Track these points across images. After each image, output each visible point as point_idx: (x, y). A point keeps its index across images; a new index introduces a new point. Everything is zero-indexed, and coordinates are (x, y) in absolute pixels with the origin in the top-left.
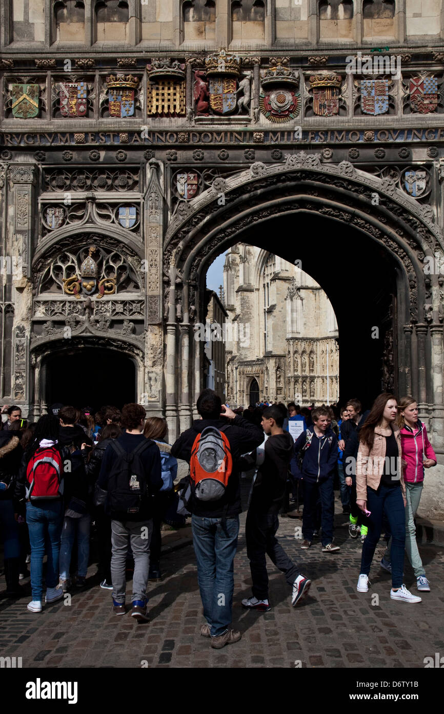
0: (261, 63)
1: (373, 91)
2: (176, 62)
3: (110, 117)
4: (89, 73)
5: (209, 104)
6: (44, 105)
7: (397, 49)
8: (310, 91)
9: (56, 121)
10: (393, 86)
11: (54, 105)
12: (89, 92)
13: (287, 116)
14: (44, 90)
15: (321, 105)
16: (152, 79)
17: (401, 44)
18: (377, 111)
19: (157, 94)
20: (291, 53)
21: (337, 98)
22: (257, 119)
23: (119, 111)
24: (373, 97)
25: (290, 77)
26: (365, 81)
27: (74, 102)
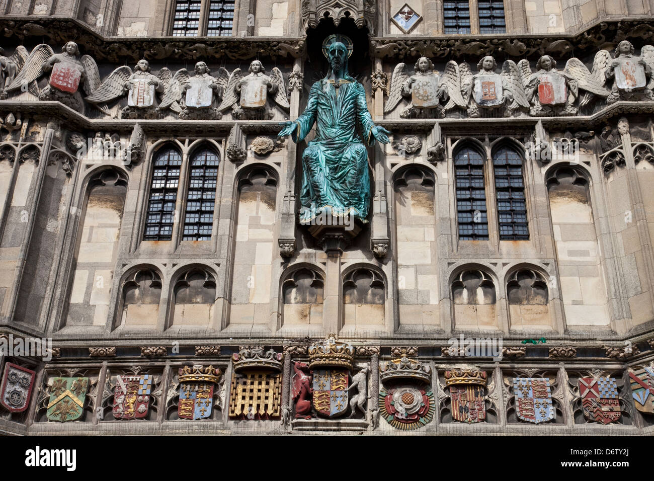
0: (381, 354)
1: (531, 392)
2: (271, 351)
3: (179, 420)
4: (156, 364)
5: (312, 403)
6: (92, 404)
7: (557, 342)
8: (447, 389)
9: (105, 424)
10: (556, 386)
11: (105, 404)
12: (153, 387)
13: (416, 421)
14: (95, 385)
15: (461, 408)
16: (238, 371)
17: (561, 335)
18: (538, 418)
19: (244, 390)
20: (419, 343)
21: (483, 399)
22: (376, 424)
23: (192, 411)
24: (531, 399)
25: (418, 371)
26: (518, 379)
27: (131, 400)
